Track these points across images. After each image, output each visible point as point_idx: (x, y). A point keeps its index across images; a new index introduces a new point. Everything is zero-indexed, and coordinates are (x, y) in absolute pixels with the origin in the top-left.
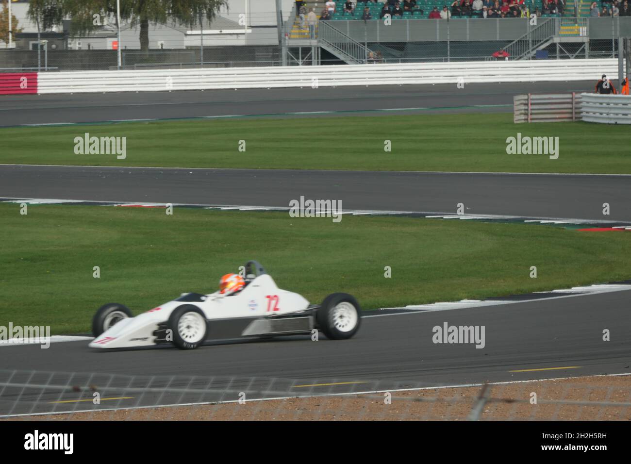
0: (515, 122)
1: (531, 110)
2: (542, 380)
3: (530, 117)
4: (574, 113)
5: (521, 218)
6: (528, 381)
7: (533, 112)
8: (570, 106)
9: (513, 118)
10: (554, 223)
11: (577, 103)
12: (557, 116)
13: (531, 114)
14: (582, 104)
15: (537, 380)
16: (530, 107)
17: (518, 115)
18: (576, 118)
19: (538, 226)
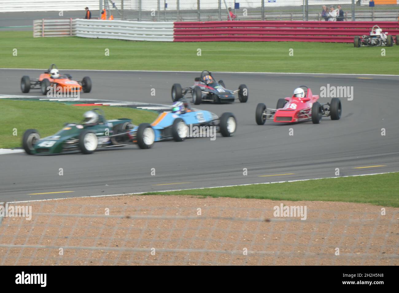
0: (34, 37)
1: (45, 29)
2: (49, 200)
3: (44, 33)
4: (71, 31)
5: (38, 97)
6: (40, 200)
7: (46, 30)
8: (68, 27)
9: (32, 34)
10: (57, 101)
11: (73, 25)
12: (61, 33)
13: (45, 32)
14: (76, 26)
15: (46, 200)
16: (44, 27)
17: (36, 32)
18: (73, 34)
19: (48, 102)
